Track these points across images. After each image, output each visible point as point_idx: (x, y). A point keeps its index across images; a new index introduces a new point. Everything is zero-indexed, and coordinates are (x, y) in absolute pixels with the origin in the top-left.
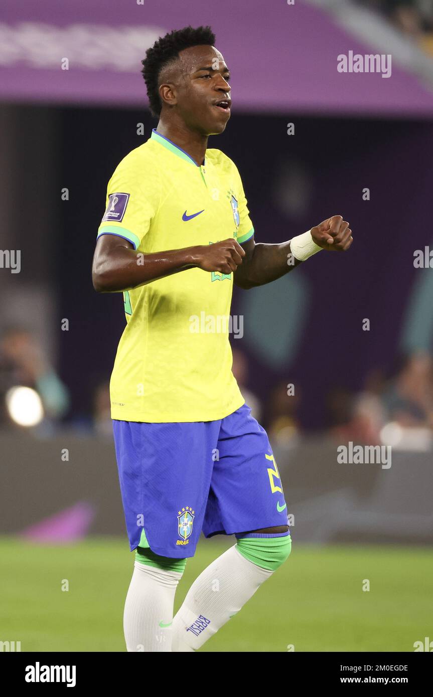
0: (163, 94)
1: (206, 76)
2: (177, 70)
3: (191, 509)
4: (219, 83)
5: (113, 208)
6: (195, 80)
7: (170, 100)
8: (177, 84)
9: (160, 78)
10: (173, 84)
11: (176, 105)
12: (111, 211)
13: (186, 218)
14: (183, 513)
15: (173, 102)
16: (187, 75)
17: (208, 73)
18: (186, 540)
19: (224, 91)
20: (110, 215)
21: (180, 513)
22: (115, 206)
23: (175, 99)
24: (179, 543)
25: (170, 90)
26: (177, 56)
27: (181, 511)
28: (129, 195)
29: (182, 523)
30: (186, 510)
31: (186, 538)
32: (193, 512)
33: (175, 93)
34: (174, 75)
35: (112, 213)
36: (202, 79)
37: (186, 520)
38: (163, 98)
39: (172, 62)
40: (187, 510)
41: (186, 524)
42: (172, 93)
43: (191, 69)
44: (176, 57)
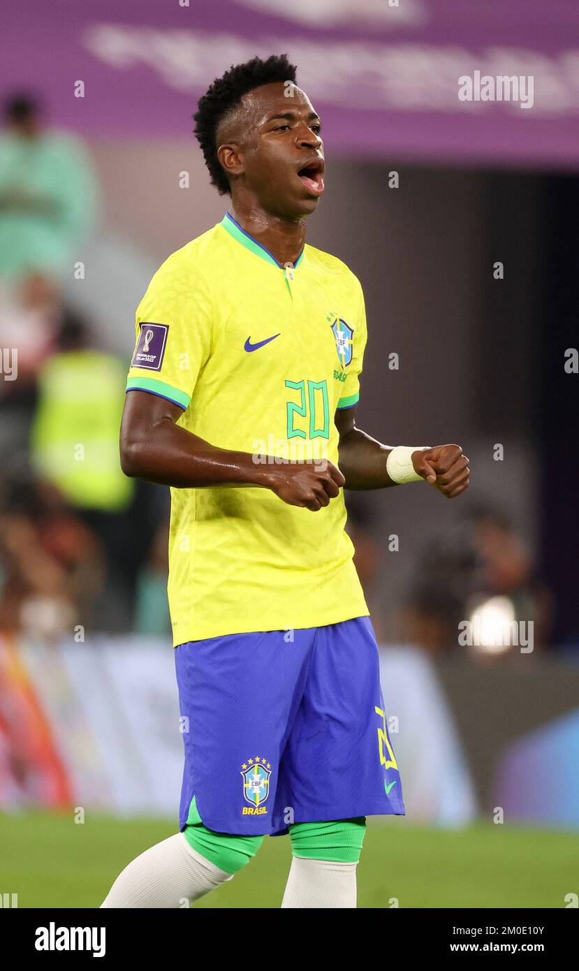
0: (224, 159)
1: (283, 128)
2: (240, 122)
3: (264, 761)
4: (302, 137)
5: (146, 349)
6: (268, 134)
7: (234, 167)
8: (242, 143)
9: (218, 137)
10: (236, 143)
11: (243, 174)
12: (144, 353)
13: (249, 347)
14: (250, 767)
15: (238, 170)
16: (254, 128)
17: (285, 122)
18: (259, 807)
19: (311, 147)
20: (143, 359)
21: (244, 766)
22: (150, 345)
23: (242, 165)
24: (246, 811)
25: (232, 154)
26: (239, 101)
27: (247, 763)
28: (168, 327)
29: (250, 781)
30: (254, 762)
31: (258, 804)
32: (269, 766)
33: (240, 157)
34: (237, 130)
35: (145, 355)
36: (277, 132)
37: (257, 777)
38: (224, 166)
39: (232, 111)
40: (257, 763)
41: (257, 784)
42: (236, 158)
43: (259, 120)
44: (237, 105)
